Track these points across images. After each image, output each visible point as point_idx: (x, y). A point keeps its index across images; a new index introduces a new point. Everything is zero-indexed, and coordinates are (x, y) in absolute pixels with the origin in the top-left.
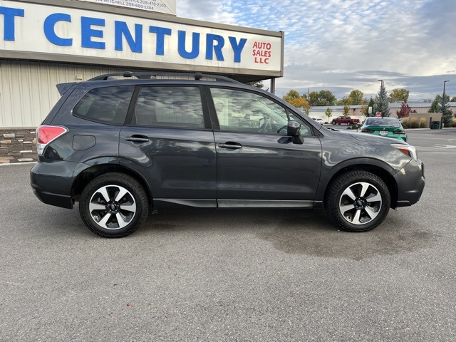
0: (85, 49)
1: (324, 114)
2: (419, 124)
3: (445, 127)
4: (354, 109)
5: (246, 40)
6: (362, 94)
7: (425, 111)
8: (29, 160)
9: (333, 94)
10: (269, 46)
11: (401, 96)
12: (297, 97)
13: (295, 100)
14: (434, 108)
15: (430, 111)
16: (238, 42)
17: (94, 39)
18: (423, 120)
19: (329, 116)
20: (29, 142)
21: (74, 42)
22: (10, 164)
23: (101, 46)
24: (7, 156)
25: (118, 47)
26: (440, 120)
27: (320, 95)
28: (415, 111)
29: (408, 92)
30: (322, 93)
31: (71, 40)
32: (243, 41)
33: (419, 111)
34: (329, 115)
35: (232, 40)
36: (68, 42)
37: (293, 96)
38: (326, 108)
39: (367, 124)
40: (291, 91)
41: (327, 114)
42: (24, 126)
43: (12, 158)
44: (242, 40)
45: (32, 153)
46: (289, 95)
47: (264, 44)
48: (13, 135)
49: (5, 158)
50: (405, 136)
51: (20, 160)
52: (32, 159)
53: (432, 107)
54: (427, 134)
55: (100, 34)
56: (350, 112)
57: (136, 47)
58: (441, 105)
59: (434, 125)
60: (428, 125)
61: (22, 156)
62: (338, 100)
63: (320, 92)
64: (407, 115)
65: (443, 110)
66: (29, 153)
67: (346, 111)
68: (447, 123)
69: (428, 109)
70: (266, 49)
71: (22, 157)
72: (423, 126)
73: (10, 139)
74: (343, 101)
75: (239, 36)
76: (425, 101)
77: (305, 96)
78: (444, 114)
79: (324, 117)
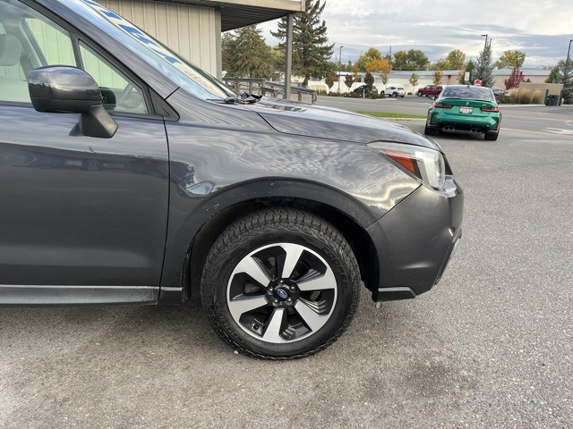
1: (407, 81)
2: (532, 98)
3: (565, 103)
4: (450, 76)
6: (464, 55)
7: (542, 81)
9: (426, 55)
11: (514, 60)
12: (378, 58)
13: (375, 61)
14: (553, 77)
15: (548, 82)
18: (538, 92)
19: (414, 85)
26: (559, 93)
27: (409, 56)
28: (528, 81)
29: (523, 56)
30: (412, 52)
33: (533, 80)
34: (414, 83)
37: (372, 56)
38: (411, 73)
39: (443, 95)
40: (372, 49)
41: (411, 82)
46: (367, 55)
50: (497, 115)
53: (551, 75)
54: (539, 113)
56: (443, 79)
58: (562, 74)
59: (551, 101)
60: (543, 100)
62: (432, 63)
63: (409, 52)
64: (516, 86)
65: (565, 80)
67: (437, 78)
68: (566, 98)
69: (545, 79)
72: (535, 101)
74: (438, 65)
76: (545, 68)
77: (389, 57)
78: (566, 86)
79: (406, 86)
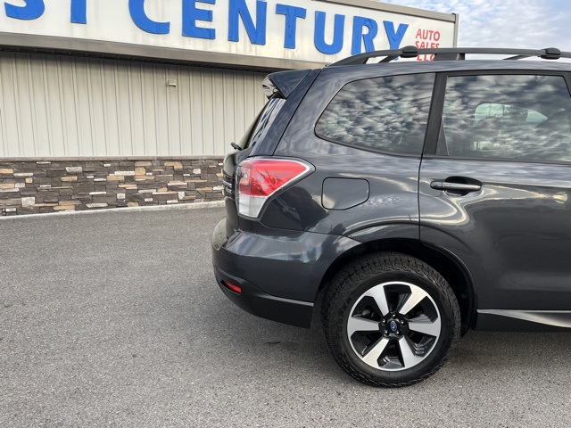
0: (187, 39)
5: (407, 26)
8: (102, 205)
10: (437, 36)
16: (396, 29)
17: (199, 24)
20: (102, 179)
21: (172, 28)
22: (74, 212)
23: (210, 34)
24: (71, 199)
25: (233, 36)
31: (168, 24)
32: (403, 28)
35: (388, 26)
36: (162, 28)
42: (95, 155)
43: (78, 203)
44: (401, 25)
45: (107, 196)
47: (431, 32)
48: (79, 169)
49: (69, 203)
51: (89, 206)
52: (105, 205)
55: (208, 16)
57: (258, 36)
61: (93, 199)
66: (102, 195)
70: (433, 41)
71: (92, 201)
73: (76, 174)
75: (397, 21)
